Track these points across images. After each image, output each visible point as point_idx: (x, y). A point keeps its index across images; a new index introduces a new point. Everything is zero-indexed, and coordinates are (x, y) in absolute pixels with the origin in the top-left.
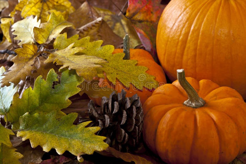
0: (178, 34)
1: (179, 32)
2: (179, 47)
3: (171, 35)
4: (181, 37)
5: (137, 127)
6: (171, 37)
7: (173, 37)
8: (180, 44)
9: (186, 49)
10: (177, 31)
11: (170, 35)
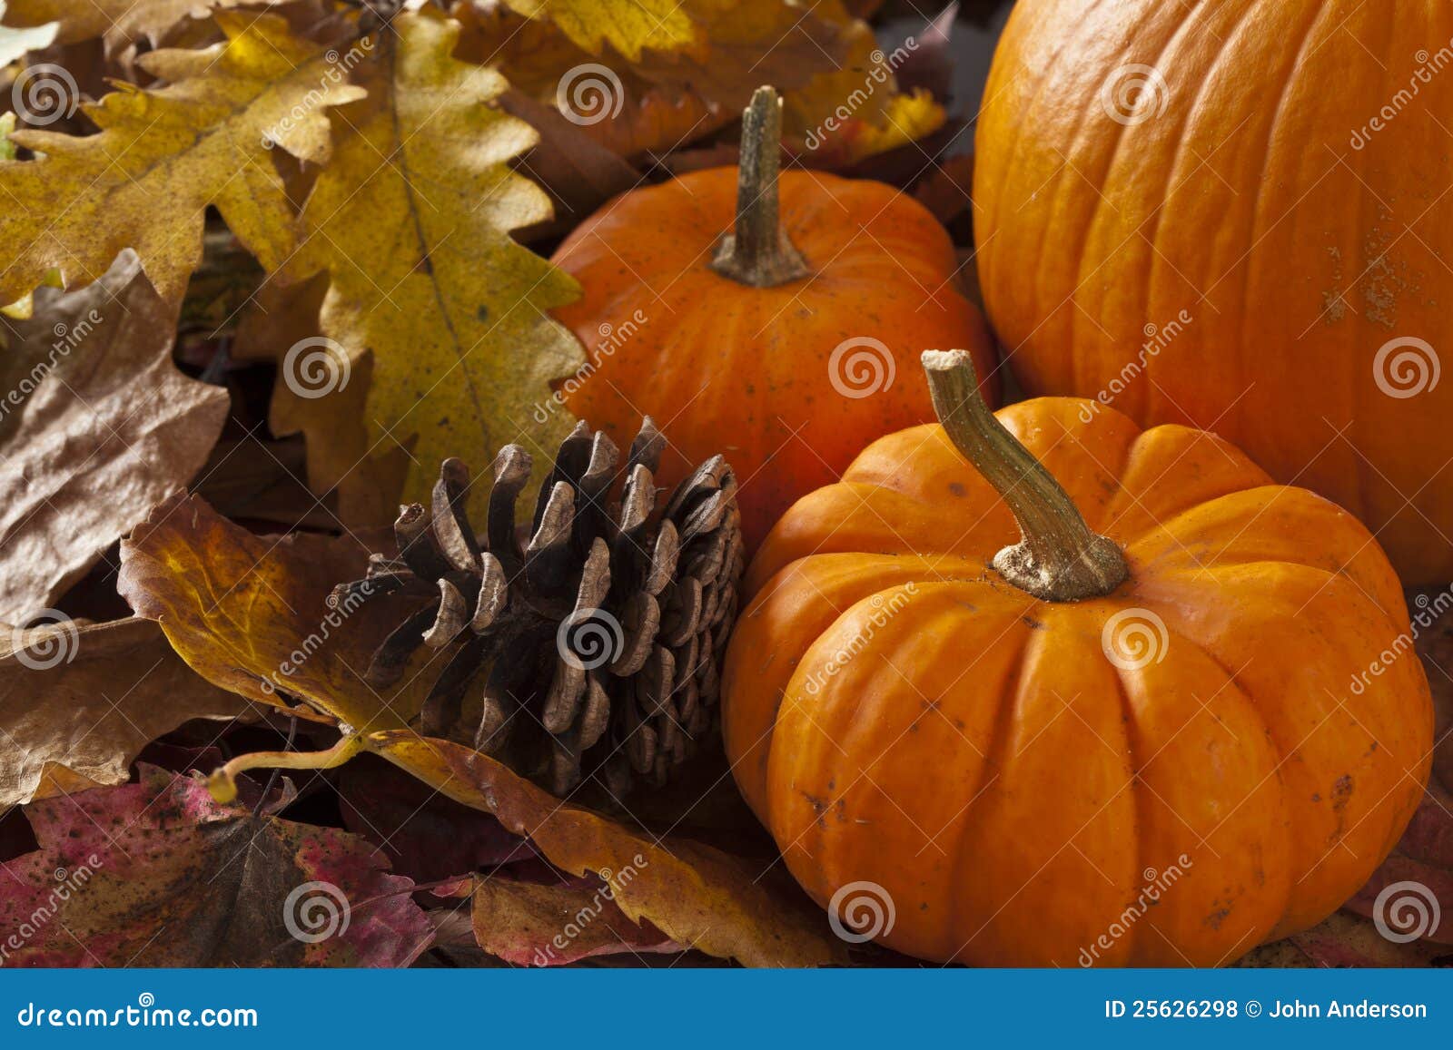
0: (1066, 120)
1: (1070, 106)
2: (1059, 204)
3: (1031, 121)
4: (1080, 143)
5: (668, 657)
6: (1027, 131)
7: (1035, 139)
8: (1067, 182)
9: (1099, 221)
10: (1061, 103)
11: (1026, 122)
